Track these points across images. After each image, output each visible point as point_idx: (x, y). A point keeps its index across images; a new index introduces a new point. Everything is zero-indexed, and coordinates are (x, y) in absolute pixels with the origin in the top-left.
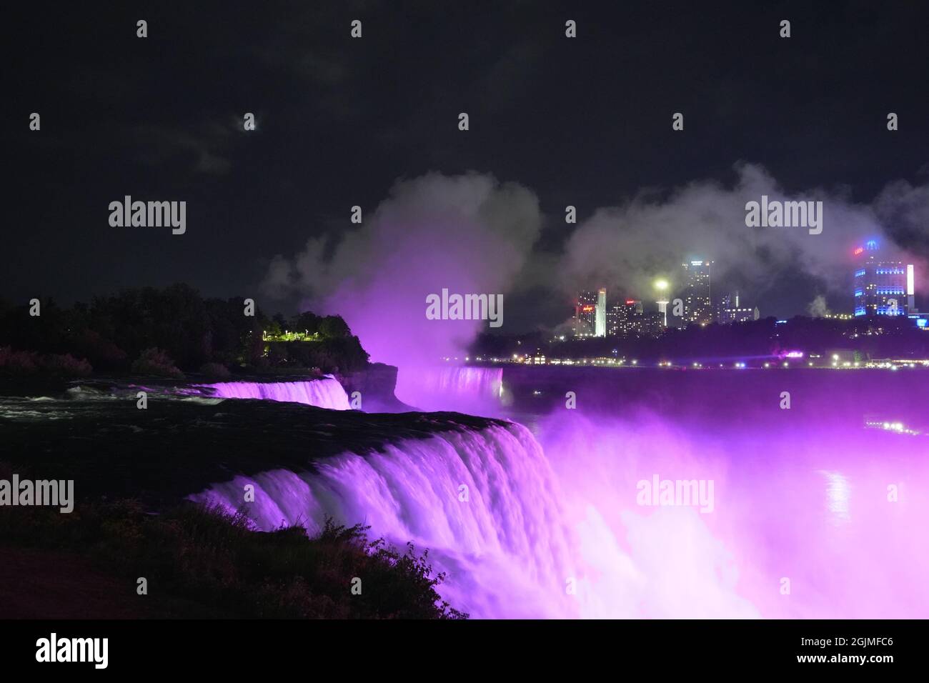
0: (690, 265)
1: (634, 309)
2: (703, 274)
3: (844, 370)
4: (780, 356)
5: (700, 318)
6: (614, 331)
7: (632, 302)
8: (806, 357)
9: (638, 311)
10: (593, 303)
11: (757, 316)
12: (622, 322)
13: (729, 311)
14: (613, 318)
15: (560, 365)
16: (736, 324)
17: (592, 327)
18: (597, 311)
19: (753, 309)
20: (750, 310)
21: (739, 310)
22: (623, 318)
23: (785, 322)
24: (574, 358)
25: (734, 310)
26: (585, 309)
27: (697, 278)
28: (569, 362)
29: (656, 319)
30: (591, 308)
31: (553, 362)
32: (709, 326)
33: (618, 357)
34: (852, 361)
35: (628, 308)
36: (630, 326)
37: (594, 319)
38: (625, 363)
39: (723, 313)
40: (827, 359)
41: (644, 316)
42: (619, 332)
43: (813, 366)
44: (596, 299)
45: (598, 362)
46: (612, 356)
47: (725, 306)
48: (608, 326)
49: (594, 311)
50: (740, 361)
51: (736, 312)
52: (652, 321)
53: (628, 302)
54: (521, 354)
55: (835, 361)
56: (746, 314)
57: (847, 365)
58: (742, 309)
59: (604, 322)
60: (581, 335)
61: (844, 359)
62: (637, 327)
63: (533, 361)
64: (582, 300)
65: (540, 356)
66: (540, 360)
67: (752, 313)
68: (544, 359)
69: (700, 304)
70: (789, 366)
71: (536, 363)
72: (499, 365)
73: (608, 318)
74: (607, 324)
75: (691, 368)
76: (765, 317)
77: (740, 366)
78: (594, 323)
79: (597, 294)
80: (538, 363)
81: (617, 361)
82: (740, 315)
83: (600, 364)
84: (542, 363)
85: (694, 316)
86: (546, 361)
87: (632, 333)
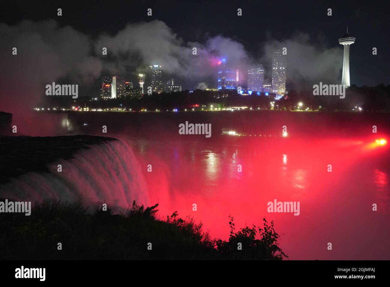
0: (153, 67)
1: (129, 86)
2: (159, 71)
3: (215, 111)
4: (191, 106)
5: (158, 90)
6: (120, 96)
7: (128, 83)
8: (201, 107)
9: (131, 87)
10: (110, 83)
11: (181, 90)
12: (124, 92)
13: (169, 87)
14: (120, 90)
15: (96, 112)
16: (173, 92)
17: (110, 94)
18: (112, 87)
19: (179, 86)
20: (178, 87)
21: (174, 87)
22: (124, 90)
23: (192, 92)
24: (103, 108)
25: (172, 87)
26: (106, 86)
27: (156, 73)
28: (100, 110)
29: (139, 90)
30: (109, 85)
31: (93, 110)
32: (161, 94)
33: (123, 108)
34: (218, 108)
35: (126, 85)
36: (127, 94)
37: (111, 90)
38: (126, 110)
39: (167, 87)
40: (208, 107)
41: (133, 89)
42: (122, 96)
43: (203, 110)
44: (112, 81)
46: (120, 107)
47: (168, 85)
48: (117, 94)
49: (111, 86)
50: (175, 109)
51: (172, 88)
52: (137, 91)
53: (126, 83)
54: (76, 107)
55: (211, 108)
56: (177, 88)
57: (216, 109)
58: (175, 86)
59: (116, 91)
60: (105, 98)
61: (214, 107)
62: (131, 94)
63: (83, 110)
64: (105, 82)
65: (86, 107)
66: (86, 109)
67: (179, 88)
68: (88, 109)
69: (158, 84)
70: (194, 110)
71: (84, 111)
72: (65, 112)
73: (117, 90)
74: (117, 93)
75: (155, 112)
76: (185, 90)
77: (175, 110)
78: (111, 92)
79: (112, 79)
80: (86, 111)
81: (123, 109)
82: (174, 89)
83: (115, 110)
84: (87, 110)
85: (155, 89)
86: (89, 110)
87: (128, 97)
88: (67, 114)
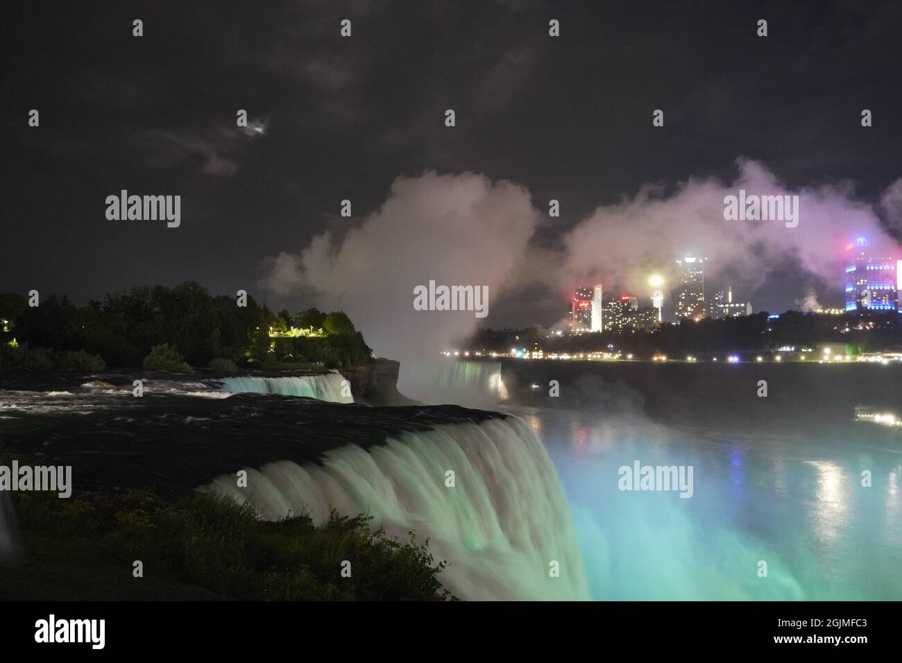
0: (684, 262)
1: (629, 305)
2: (696, 271)
3: (836, 363)
4: (772, 351)
5: (694, 314)
6: (610, 326)
7: (627, 298)
8: (798, 351)
9: (633, 307)
10: (589, 298)
11: (749, 311)
12: (617, 317)
13: (722, 306)
14: (609, 314)
15: (558, 361)
16: (729, 319)
17: (588, 322)
18: (594, 307)
19: (746, 304)
20: (742, 305)
21: (732, 305)
22: (618, 312)
23: (777, 317)
24: (571, 352)
25: (727, 306)
26: (581, 305)
27: (690, 275)
28: (566, 357)
29: (650, 314)
30: (587, 304)
31: (550, 357)
32: (702, 321)
33: (614, 351)
34: (844, 354)
35: (623, 304)
36: (625, 321)
37: (590, 314)
38: (621, 358)
39: (716, 308)
40: (817, 352)
41: (639, 311)
42: (615, 327)
43: (806, 359)
44: (592, 295)
45: (593, 356)
46: (608, 351)
47: (719, 302)
48: (604, 322)
49: (590, 306)
50: (733, 354)
51: (729, 308)
52: (647, 316)
53: (623, 298)
54: (519, 347)
55: (826, 355)
56: (739, 309)
57: (838, 359)
58: (735, 304)
59: (601, 317)
60: (578, 330)
61: (835, 352)
62: (633, 322)
63: (531, 355)
64: (578, 297)
65: (538, 350)
66: (538, 355)
67: (745, 308)
68: (542, 354)
69: (694, 300)
70: (782, 360)
71: (534, 357)
72: (499, 360)
73: (603, 315)
74: (603, 319)
75: (685, 362)
76: (757, 312)
77: (733, 359)
78: (590, 319)
79: (593, 290)
80: (536, 357)
81: (613, 355)
82: (733, 310)
83: (597, 358)
84: (540, 357)
85: (688, 312)
86: (544, 355)
87: (627, 328)
88: (500, 364)
